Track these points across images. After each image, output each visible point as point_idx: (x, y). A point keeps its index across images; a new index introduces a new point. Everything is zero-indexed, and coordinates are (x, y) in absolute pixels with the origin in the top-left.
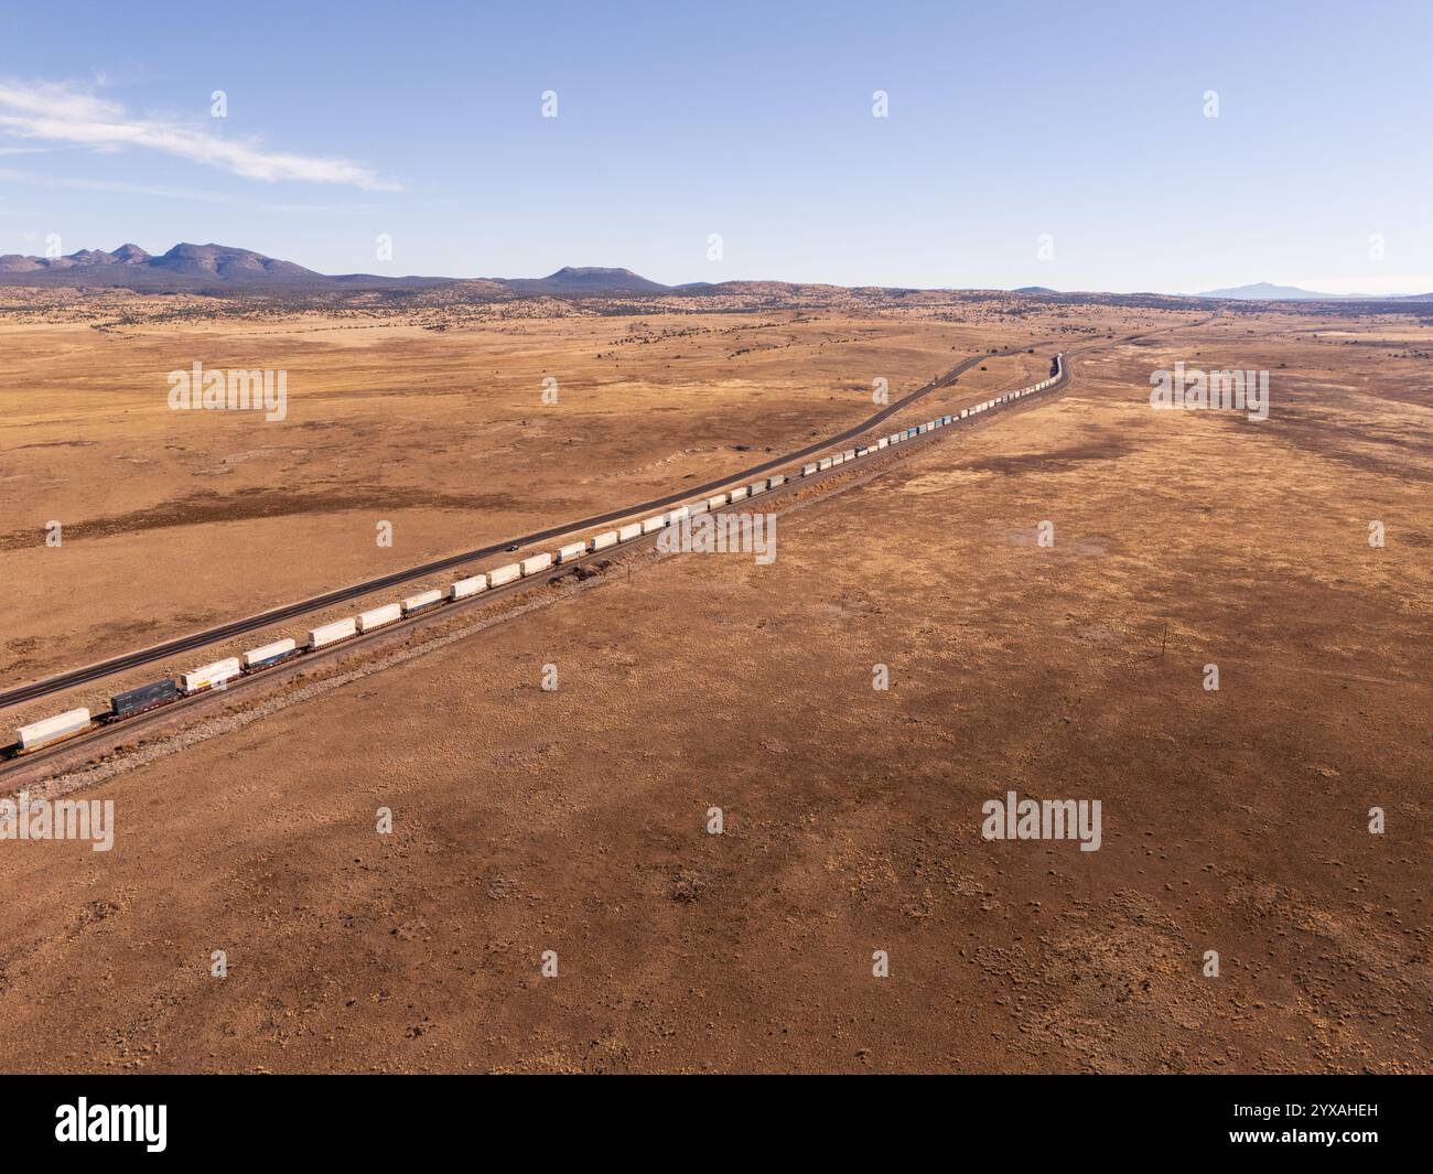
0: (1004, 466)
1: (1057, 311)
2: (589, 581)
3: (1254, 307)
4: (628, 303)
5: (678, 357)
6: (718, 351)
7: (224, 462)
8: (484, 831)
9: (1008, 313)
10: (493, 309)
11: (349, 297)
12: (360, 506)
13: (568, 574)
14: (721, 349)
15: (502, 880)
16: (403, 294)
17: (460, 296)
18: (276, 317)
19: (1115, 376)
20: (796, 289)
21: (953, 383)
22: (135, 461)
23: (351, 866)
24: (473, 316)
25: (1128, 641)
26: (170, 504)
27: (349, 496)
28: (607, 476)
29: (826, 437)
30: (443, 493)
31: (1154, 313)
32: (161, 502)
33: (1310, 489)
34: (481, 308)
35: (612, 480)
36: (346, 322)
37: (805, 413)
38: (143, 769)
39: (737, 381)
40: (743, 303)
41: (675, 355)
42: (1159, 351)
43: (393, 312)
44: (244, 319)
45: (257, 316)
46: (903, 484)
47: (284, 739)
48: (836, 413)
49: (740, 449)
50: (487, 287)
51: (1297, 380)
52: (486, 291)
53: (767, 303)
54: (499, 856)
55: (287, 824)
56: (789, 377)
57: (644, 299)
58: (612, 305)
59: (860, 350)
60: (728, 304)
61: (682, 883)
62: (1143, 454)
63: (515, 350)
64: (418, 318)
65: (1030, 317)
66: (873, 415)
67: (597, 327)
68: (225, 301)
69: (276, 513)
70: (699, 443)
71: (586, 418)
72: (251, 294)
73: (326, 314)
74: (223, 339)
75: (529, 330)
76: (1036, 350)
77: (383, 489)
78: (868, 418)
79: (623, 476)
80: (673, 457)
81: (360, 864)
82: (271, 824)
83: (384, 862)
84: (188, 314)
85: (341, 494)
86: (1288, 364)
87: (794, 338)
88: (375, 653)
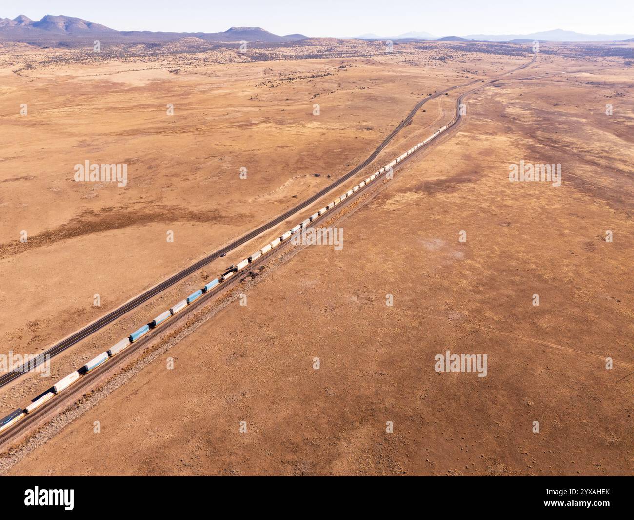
0: (429, 188)
1: (461, 58)
2: (256, 278)
3: (552, 51)
4: (262, 51)
5: (287, 100)
6: (305, 95)
7: (93, 190)
8: (226, 442)
9: (438, 59)
10: (200, 57)
11: (130, 47)
12: (156, 220)
13: (247, 277)
14: (307, 93)
15: (234, 470)
16: (156, 45)
17: (184, 47)
18: (98, 63)
19: (482, 113)
20: (341, 42)
21: (410, 123)
22: (55, 190)
23: (180, 464)
24: (190, 61)
25: (467, 321)
26: (74, 219)
27: (150, 212)
28: (259, 196)
29: (354, 167)
30: (190, 210)
31: (505, 58)
32: (71, 218)
33: (552, 207)
34: (194, 56)
35: (261, 200)
36: (132, 66)
37: (345, 149)
38: (96, 407)
39: (315, 123)
40: (317, 50)
41: (286, 98)
42: (504, 91)
43: (152, 58)
44: (83, 64)
45: (89, 62)
46: (385, 202)
47: (146, 388)
48: (358, 149)
49: (316, 176)
50: (196, 41)
51: (561, 114)
52: (196, 43)
53: (327, 51)
54: (233, 457)
55: (154, 440)
56: (337, 120)
57: (270, 49)
58: (255, 53)
59: (370, 98)
60: (309, 51)
61: (298, 471)
62: (488, 178)
63: (212, 89)
64: (165, 62)
65: (449, 62)
66: (375, 150)
67: (249, 71)
68: (72, 51)
69: (121, 225)
70: (298, 172)
71: (249, 154)
72: (84, 46)
73: (121, 60)
74: (75, 81)
75: (218, 74)
76: (449, 93)
77: (164, 207)
78: (372, 153)
79: (267, 197)
80: (287, 182)
81: (183, 463)
82: (148, 440)
83: (191, 461)
84: (57, 60)
85: (147, 211)
86: (560, 103)
87: (340, 85)
88: (175, 331)
